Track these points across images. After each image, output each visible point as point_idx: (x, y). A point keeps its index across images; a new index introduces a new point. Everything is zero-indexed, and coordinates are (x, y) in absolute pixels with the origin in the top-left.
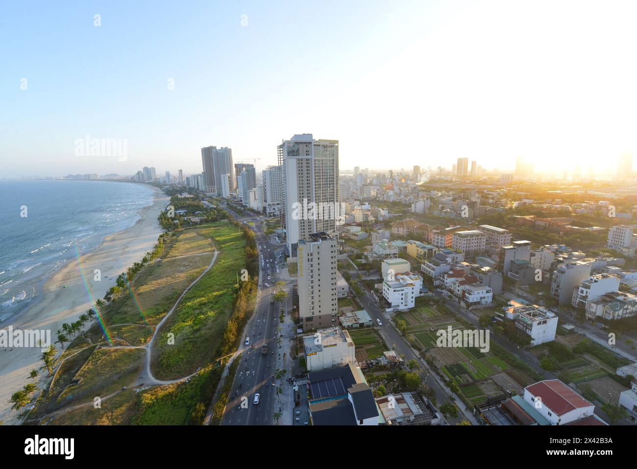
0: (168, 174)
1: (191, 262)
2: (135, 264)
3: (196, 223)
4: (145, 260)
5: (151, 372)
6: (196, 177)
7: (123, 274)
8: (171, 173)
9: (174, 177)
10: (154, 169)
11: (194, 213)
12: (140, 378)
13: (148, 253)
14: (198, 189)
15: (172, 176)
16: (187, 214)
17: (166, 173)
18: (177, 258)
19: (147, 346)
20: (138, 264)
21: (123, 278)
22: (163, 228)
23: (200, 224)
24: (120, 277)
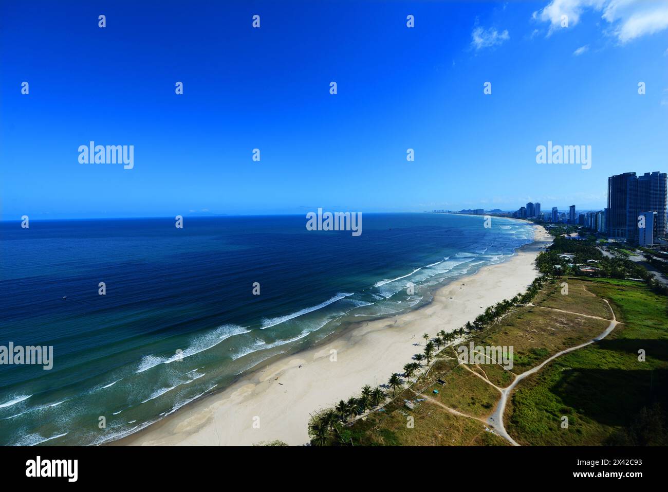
0: (555, 211)
1: (572, 321)
2: (504, 301)
3: (587, 274)
4: (515, 300)
5: (504, 421)
6: (594, 215)
7: (493, 307)
8: (559, 209)
9: (563, 215)
10: (538, 205)
11: (585, 261)
12: (491, 418)
13: (520, 295)
14: (596, 230)
15: (559, 213)
16: (575, 261)
17: (553, 209)
18: (554, 310)
19: (504, 391)
20: (508, 302)
21: (491, 310)
22: (540, 272)
23: (591, 277)
24: (489, 308)
